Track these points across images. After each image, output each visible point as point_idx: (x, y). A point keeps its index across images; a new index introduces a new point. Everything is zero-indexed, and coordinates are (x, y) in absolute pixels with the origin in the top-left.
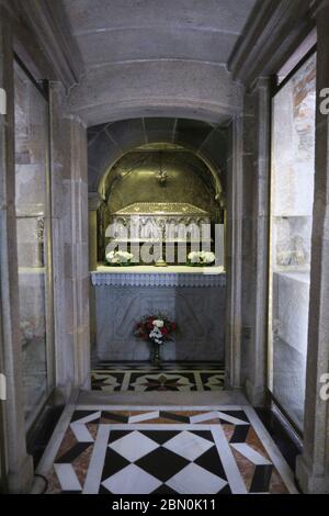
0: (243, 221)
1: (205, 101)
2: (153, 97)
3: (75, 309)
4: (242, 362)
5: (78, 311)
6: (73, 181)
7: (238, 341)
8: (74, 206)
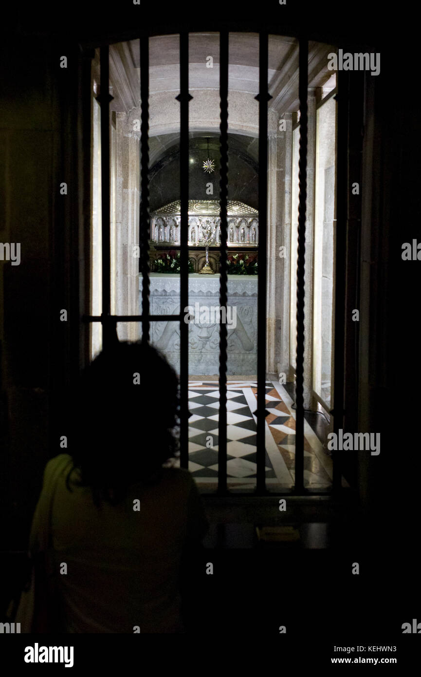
0: (277, 227)
1: (245, 124)
2: (200, 120)
3: (129, 302)
4: (276, 351)
5: (132, 304)
6: (130, 190)
7: (273, 332)
8: (130, 212)
